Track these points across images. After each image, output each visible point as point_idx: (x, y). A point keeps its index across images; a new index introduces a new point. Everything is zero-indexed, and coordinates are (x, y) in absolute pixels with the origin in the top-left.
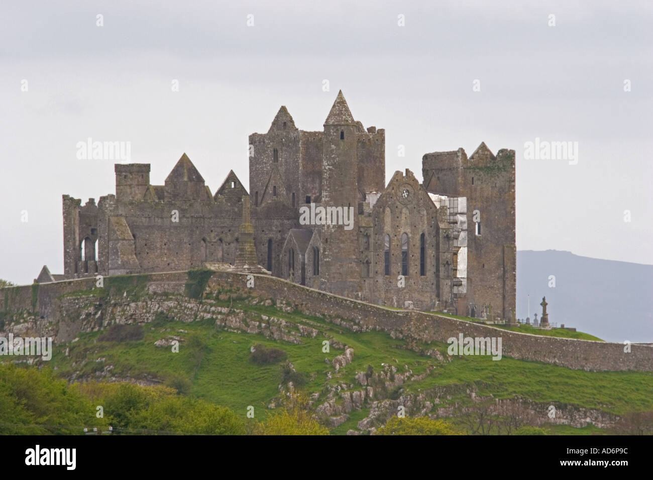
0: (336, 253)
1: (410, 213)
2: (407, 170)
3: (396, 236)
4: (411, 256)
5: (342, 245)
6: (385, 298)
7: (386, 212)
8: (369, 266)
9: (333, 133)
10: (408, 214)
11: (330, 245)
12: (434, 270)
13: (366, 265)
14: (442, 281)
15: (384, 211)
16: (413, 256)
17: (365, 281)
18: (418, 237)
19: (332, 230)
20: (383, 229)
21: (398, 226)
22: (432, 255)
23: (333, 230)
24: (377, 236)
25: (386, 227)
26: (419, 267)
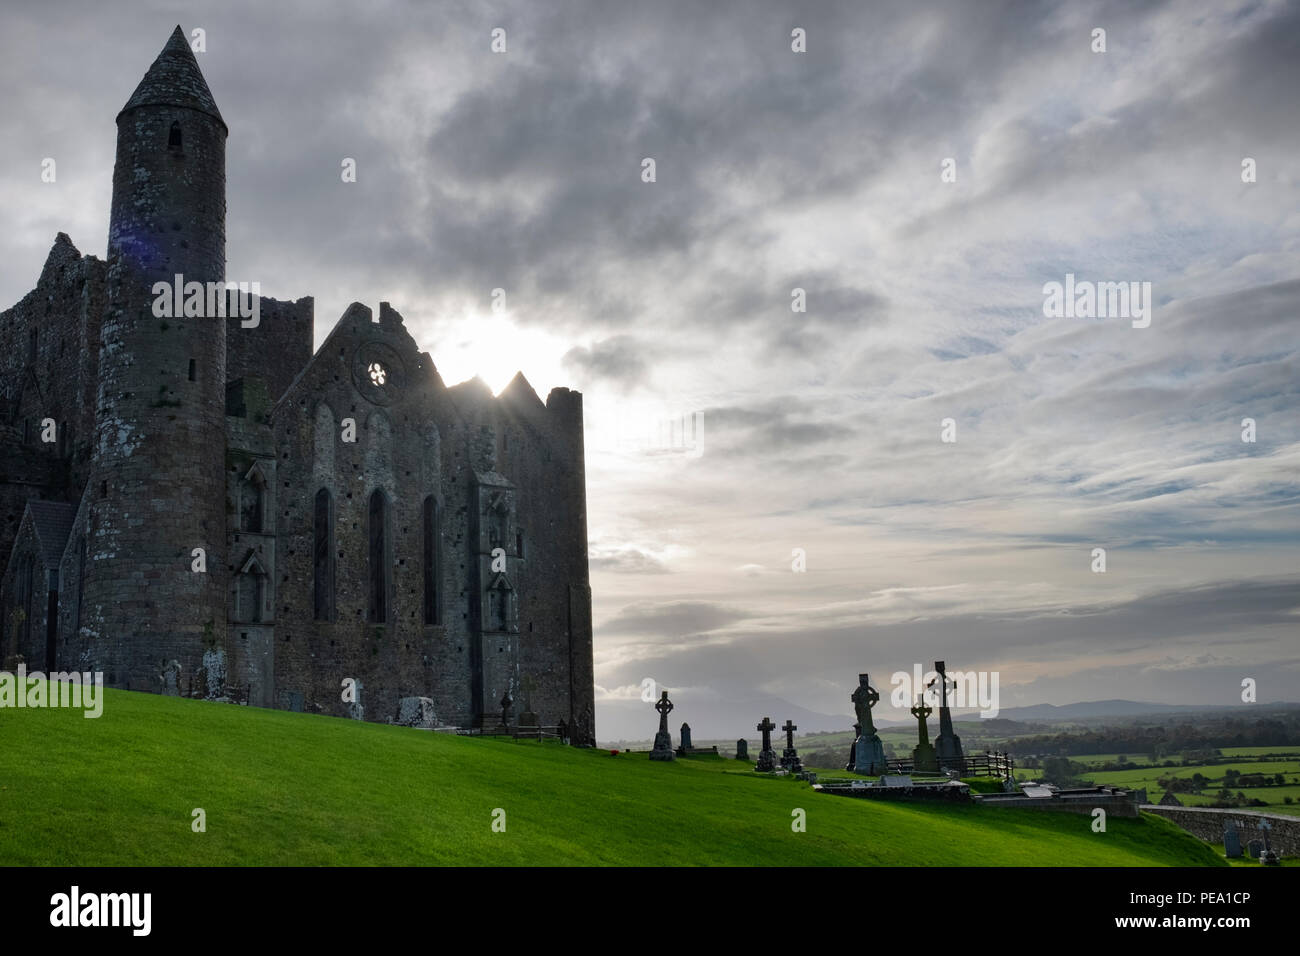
0: (138, 530)
1: (392, 431)
2: (385, 307)
3: (349, 496)
4: (397, 562)
5: (158, 504)
6: (313, 695)
7: (320, 419)
8: (259, 587)
9: (144, 130)
10: (388, 435)
11: (116, 503)
12: (463, 606)
13: (250, 583)
14: (486, 641)
15: (312, 415)
16: (402, 562)
17: (244, 636)
18: (417, 504)
19: (126, 447)
20: (310, 470)
21: (355, 466)
22: (459, 563)
23: (128, 450)
24: (290, 490)
25: (318, 466)
26: (421, 595)
